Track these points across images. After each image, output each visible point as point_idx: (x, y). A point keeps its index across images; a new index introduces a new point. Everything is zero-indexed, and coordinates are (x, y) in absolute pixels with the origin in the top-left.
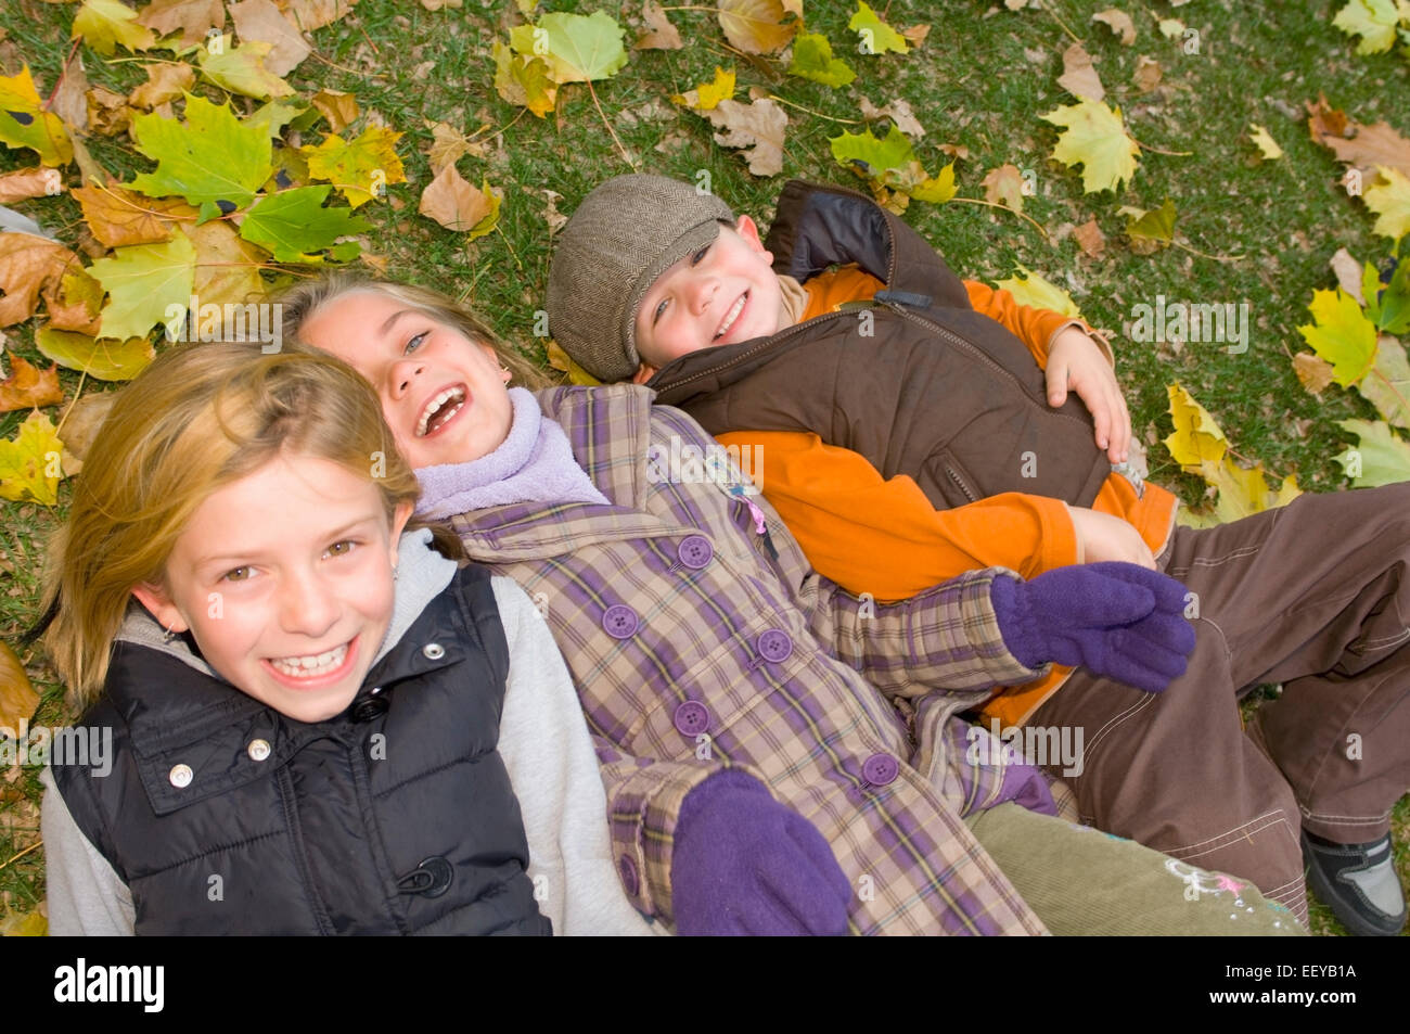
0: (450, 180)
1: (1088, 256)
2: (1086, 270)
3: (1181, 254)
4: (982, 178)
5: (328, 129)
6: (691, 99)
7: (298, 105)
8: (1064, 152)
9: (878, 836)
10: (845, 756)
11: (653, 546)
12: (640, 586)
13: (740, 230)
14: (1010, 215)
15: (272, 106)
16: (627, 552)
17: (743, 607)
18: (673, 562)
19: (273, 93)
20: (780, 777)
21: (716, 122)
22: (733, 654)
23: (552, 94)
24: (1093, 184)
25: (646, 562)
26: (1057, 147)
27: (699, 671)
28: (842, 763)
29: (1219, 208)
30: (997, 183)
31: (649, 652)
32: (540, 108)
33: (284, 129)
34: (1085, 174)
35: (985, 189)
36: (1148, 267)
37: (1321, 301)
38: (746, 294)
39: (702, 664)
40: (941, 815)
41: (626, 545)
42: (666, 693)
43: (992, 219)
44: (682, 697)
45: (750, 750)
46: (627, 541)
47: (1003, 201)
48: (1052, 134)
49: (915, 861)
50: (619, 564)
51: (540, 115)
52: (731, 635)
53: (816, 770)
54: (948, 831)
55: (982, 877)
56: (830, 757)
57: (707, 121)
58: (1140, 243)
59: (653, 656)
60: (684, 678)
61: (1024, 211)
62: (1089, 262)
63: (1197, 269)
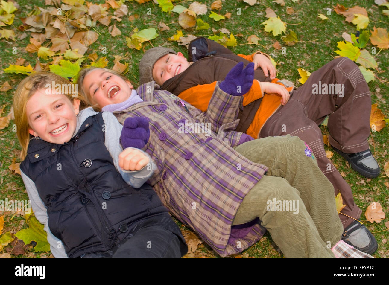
0: (118, 64)
1: (277, 50)
2: (277, 53)
3: (303, 44)
4: (247, 39)
5: (92, 61)
6: (172, 38)
7: (84, 58)
8: (267, 29)
9: (205, 150)
10: (200, 139)
11: (153, 107)
12: (150, 114)
13: (178, 55)
14: (255, 45)
15: (79, 59)
16: (147, 108)
17: (175, 116)
18: (158, 110)
19: (79, 57)
20: (184, 144)
21: (179, 42)
22: (173, 124)
23: (140, 45)
24: (275, 34)
25: (152, 110)
26: (265, 29)
27: (164, 127)
28: (200, 141)
29: (313, 33)
30: (250, 40)
31: (152, 124)
32: (139, 48)
33: (82, 63)
34: (273, 32)
35: (248, 41)
36: (294, 49)
37: (340, 44)
38: (180, 65)
39: (165, 126)
40: (218, 141)
41: (147, 107)
42: (157, 133)
43: (251, 47)
44: (160, 133)
45: (176, 140)
46: (147, 106)
47: (253, 42)
48: (263, 26)
49: (212, 151)
50: (145, 111)
51: (139, 49)
52: (172, 121)
53: (193, 142)
54: (220, 143)
55: (227, 149)
56: (196, 139)
57: (176, 42)
58: (289, 43)
59: (153, 125)
60: (161, 129)
61: (258, 43)
62: (278, 51)
63: (307, 46)
